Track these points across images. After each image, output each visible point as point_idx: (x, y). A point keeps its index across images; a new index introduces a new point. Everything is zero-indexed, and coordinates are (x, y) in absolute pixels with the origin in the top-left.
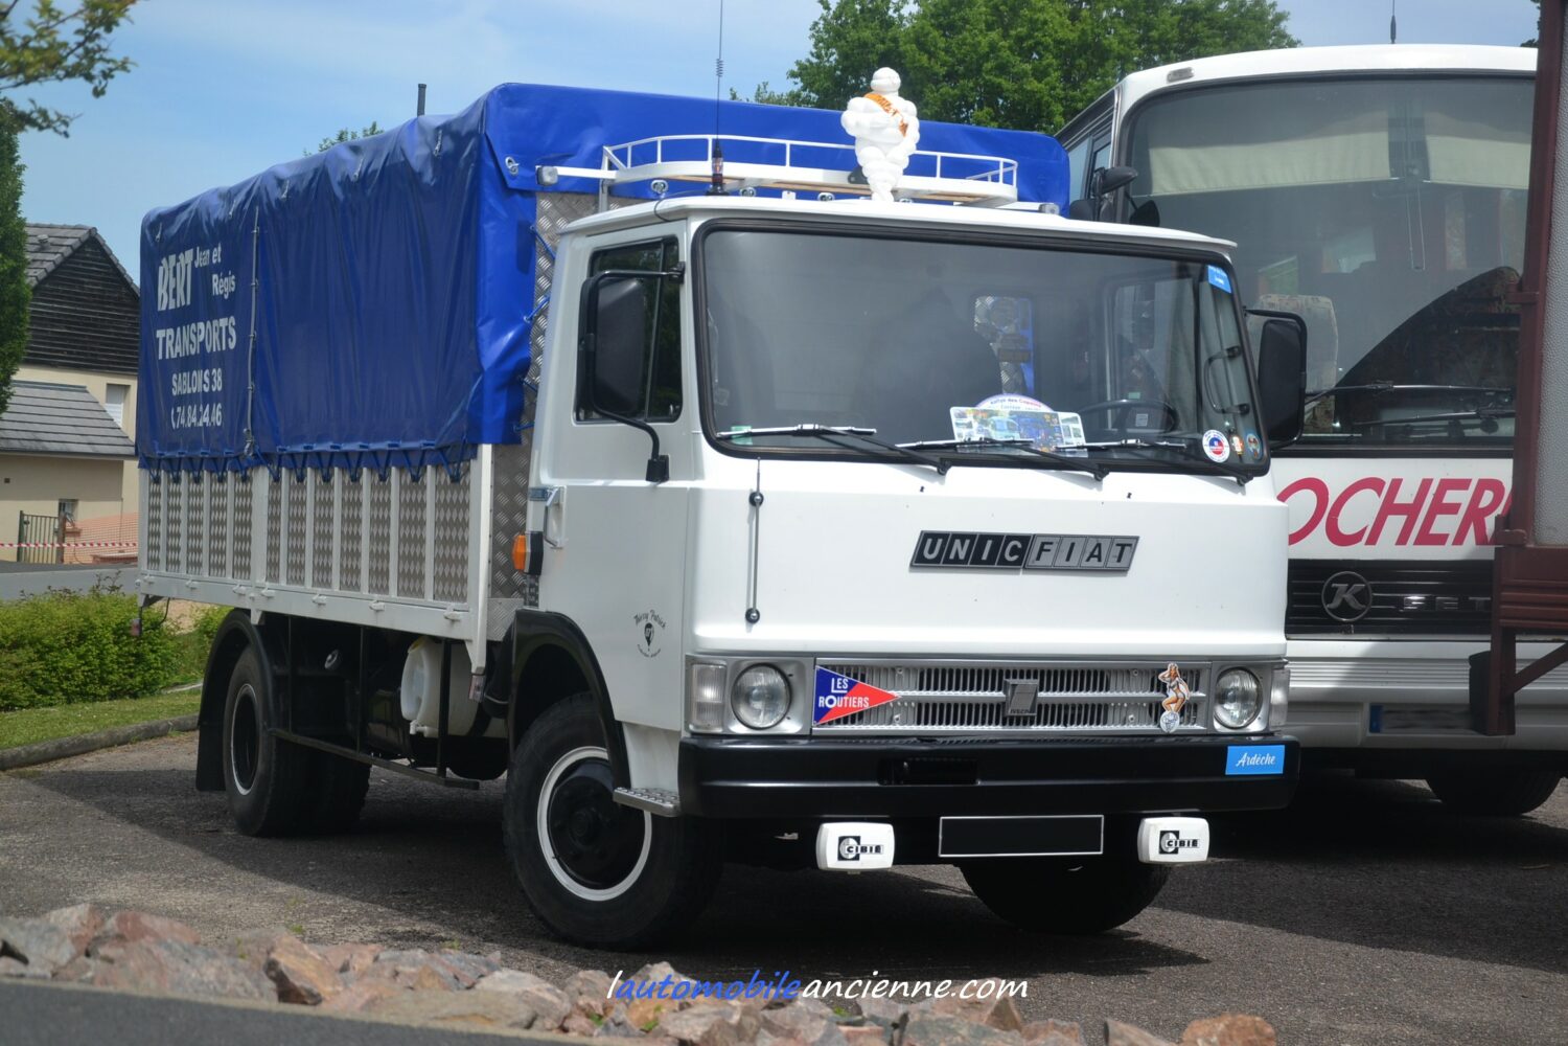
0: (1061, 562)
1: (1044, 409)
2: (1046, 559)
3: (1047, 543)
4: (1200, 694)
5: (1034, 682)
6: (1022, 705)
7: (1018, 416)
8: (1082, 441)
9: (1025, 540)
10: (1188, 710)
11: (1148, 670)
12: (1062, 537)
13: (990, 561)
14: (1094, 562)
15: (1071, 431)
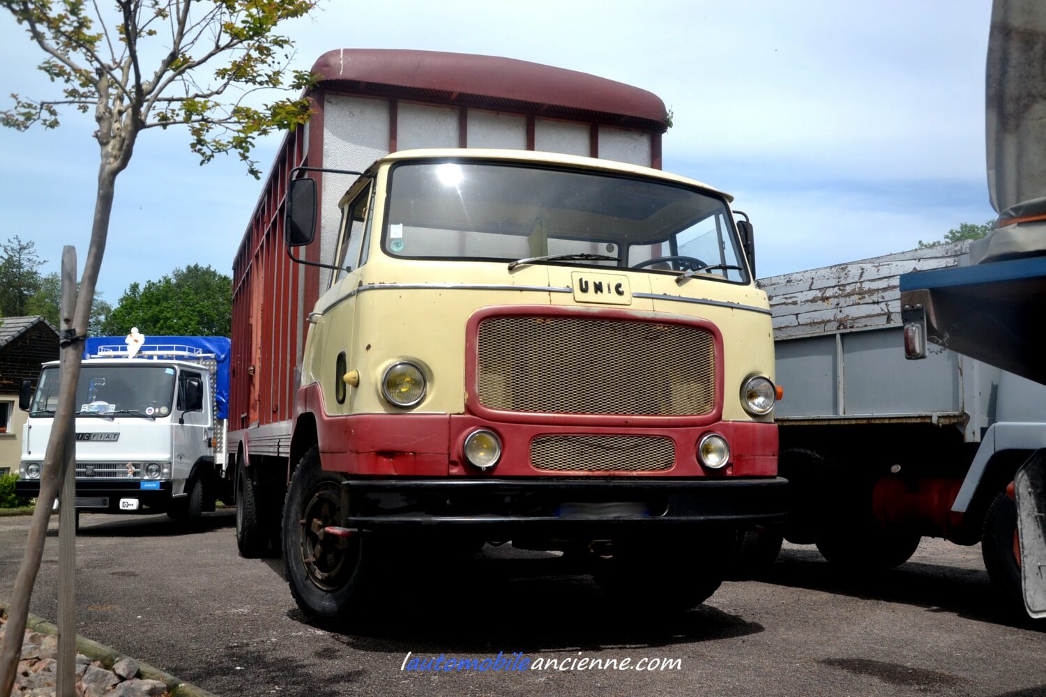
0: (99, 439)
1: (107, 404)
2: (95, 438)
3: (95, 435)
4: (138, 470)
5: (92, 467)
6: (89, 472)
7: (99, 406)
8: (113, 411)
9: (90, 434)
10: (135, 474)
11: (123, 464)
12: (99, 433)
13: (81, 439)
14: (107, 439)
15: (112, 408)
